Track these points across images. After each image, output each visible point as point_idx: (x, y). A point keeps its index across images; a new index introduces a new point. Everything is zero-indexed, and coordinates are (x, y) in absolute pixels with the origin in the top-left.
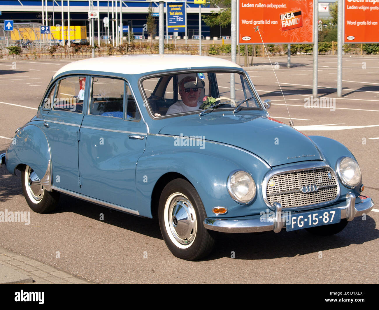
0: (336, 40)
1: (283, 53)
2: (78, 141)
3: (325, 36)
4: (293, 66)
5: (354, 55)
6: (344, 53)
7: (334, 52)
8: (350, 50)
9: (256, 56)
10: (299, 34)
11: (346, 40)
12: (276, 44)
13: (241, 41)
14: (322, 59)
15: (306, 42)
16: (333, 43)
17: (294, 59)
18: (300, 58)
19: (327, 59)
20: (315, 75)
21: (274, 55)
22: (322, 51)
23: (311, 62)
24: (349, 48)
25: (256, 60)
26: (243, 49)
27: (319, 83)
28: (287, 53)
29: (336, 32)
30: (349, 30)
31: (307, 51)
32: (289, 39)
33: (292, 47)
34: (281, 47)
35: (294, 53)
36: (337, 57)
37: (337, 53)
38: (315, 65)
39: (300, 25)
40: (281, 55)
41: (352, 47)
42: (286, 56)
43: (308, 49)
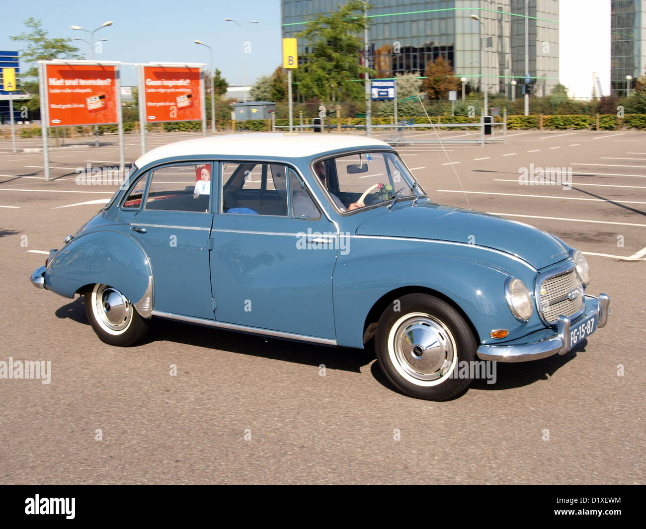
0: (138, 120)
1: (91, 134)
2: (209, 251)
3: (129, 117)
4: (102, 145)
5: (156, 133)
6: (146, 131)
7: (137, 131)
8: (152, 129)
9: (67, 137)
10: (104, 116)
11: (148, 120)
12: (85, 126)
13: (51, 124)
14: (128, 137)
15: (111, 123)
16: (136, 123)
17: (101, 139)
18: (107, 137)
19: (131, 137)
20: (122, 152)
21: (83, 136)
22: (127, 130)
23: (117, 141)
24: (151, 127)
25: (67, 141)
26: (53, 132)
27: (126, 159)
28: (95, 134)
29: (138, 113)
30: (150, 111)
31: (113, 131)
32: (95, 120)
33: (100, 128)
34: (89, 129)
35: (101, 133)
36: (140, 136)
37: (140, 132)
38: (121, 144)
39: (105, 108)
40: (89, 136)
41: (155, 126)
42: (94, 136)
43: (113, 129)
